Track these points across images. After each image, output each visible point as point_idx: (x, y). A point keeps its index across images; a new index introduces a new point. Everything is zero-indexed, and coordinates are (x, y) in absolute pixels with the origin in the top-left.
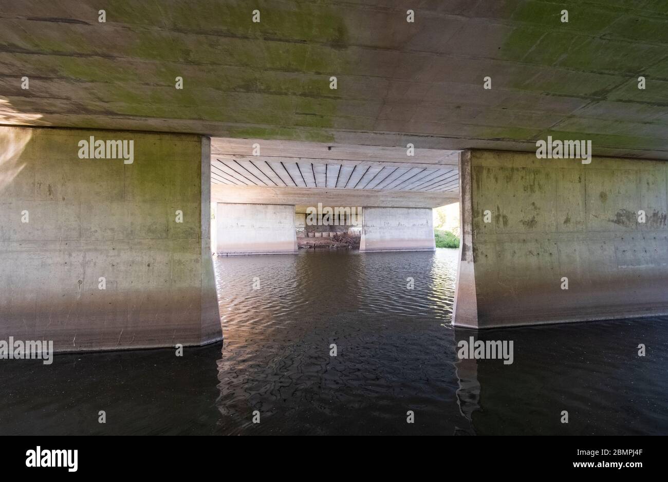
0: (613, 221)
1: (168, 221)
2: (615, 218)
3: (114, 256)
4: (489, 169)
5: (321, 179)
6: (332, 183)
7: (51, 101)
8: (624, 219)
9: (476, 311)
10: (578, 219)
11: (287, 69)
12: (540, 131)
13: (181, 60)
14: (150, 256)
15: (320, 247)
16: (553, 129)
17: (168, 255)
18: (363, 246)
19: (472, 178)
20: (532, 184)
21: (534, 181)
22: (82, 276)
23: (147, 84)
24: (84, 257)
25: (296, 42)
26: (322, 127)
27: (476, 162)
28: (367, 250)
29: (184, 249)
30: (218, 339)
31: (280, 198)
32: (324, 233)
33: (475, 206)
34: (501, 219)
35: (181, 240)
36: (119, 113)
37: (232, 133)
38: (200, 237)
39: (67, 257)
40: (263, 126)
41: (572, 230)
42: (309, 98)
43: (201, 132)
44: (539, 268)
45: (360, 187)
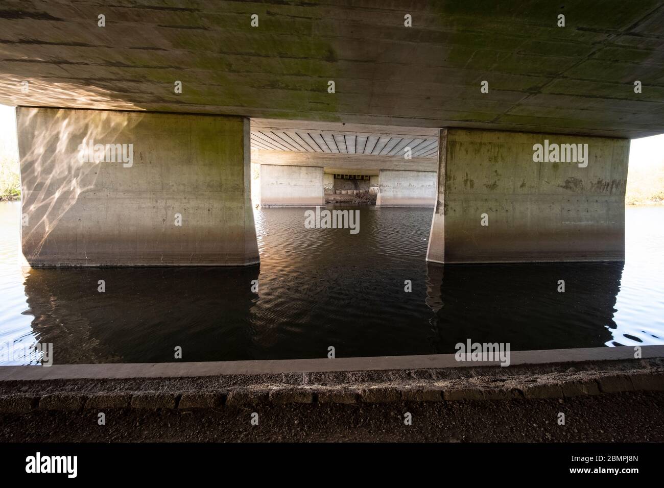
0: (561, 186)
1: (221, 179)
2: (564, 184)
3: (186, 203)
4: (461, 144)
5: (342, 146)
6: (352, 150)
7: (141, 95)
8: (572, 185)
9: (444, 251)
10: (533, 184)
11: (298, 74)
12: (499, 115)
13: (227, 70)
14: (210, 203)
15: (344, 202)
16: (509, 113)
17: (222, 203)
18: (378, 202)
19: (447, 151)
20: (496, 156)
21: (498, 153)
22: (165, 216)
23: (204, 84)
24: (166, 203)
25: (301, 58)
26: (330, 111)
27: (451, 138)
28: (382, 206)
29: (232, 199)
30: (257, 262)
31: (312, 162)
32: (349, 191)
33: (448, 173)
34: (469, 183)
35: (230, 193)
36: (186, 102)
37: (265, 115)
38: (243, 191)
39: (155, 203)
40: (287, 111)
41: (526, 193)
42: (317, 92)
43: (242, 115)
44: (497, 221)
45: (376, 153)
